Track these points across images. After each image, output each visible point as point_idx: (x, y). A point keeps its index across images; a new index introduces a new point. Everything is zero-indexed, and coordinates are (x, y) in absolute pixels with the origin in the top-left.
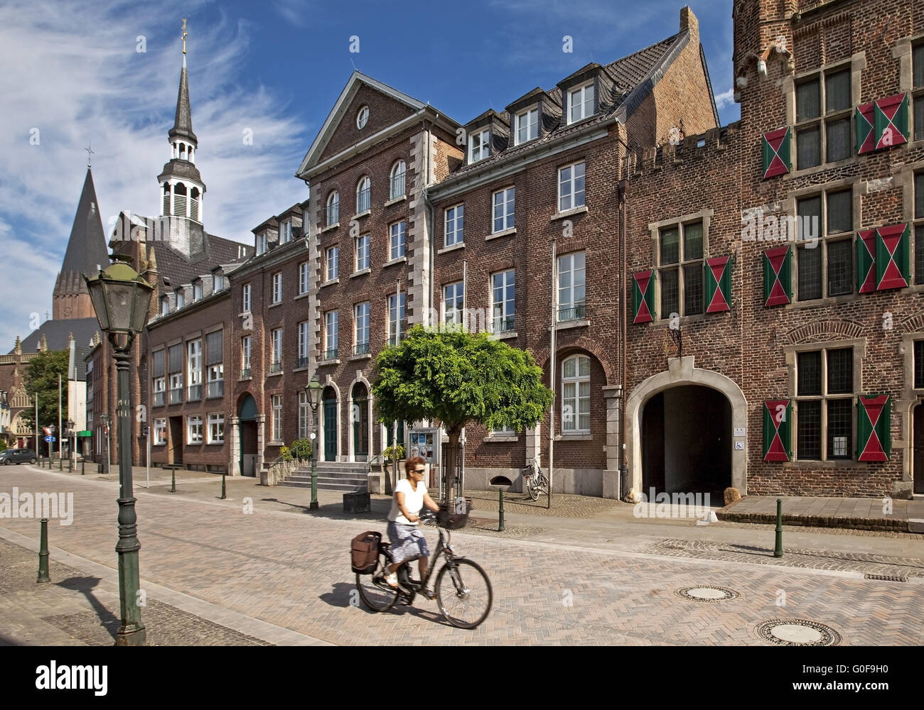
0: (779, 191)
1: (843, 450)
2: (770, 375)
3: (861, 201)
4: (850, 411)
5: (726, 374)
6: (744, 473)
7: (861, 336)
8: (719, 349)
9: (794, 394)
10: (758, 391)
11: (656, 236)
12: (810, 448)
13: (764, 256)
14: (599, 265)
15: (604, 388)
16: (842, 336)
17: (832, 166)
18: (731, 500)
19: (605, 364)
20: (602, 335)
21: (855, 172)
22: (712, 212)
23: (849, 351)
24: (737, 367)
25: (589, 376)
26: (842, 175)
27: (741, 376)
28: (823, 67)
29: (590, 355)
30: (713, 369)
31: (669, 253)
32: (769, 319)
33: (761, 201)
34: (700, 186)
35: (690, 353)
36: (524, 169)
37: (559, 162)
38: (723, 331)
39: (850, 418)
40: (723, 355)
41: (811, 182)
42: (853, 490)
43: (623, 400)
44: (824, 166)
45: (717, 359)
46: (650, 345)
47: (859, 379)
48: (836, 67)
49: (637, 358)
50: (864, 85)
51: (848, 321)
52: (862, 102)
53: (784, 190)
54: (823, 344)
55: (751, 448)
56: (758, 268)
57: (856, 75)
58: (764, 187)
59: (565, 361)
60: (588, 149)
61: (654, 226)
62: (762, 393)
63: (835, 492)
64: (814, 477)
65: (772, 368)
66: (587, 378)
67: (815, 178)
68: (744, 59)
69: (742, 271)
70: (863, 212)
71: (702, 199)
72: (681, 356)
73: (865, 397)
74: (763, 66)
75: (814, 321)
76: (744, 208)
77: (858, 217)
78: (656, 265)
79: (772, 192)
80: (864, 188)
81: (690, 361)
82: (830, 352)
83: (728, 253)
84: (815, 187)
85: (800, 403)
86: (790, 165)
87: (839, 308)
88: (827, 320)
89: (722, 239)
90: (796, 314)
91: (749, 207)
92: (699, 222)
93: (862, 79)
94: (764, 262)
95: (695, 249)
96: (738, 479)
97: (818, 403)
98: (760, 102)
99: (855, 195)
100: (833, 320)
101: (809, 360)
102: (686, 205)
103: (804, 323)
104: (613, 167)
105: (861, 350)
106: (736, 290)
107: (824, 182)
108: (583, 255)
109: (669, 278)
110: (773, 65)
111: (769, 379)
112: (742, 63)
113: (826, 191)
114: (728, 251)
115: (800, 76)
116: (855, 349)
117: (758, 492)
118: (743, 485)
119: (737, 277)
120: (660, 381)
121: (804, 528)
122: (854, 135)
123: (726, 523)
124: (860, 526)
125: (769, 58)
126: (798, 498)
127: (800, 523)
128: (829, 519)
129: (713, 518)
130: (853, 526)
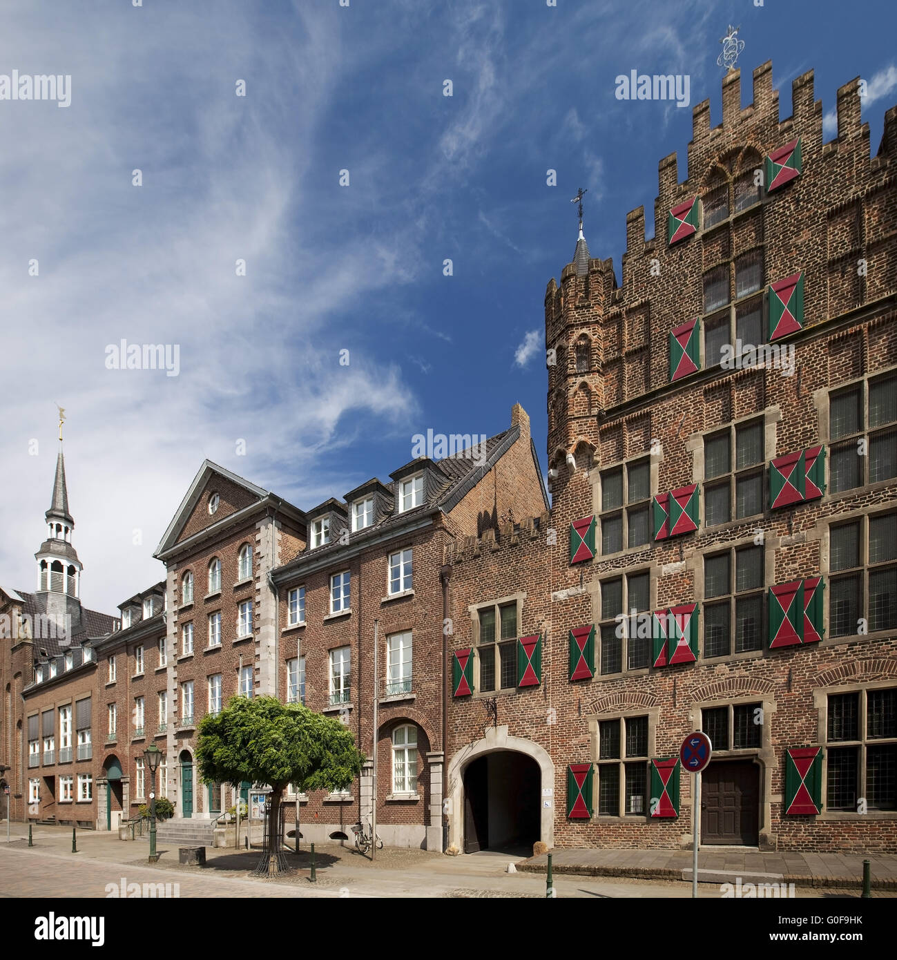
0: (585, 575)
1: (639, 808)
2: (574, 741)
3: (657, 583)
4: (645, 772)
5: (536, 741)
6: (551, 828)
7: (656, 705)
8: (530, 719)
9: (595, 758)
10: (564, 756)
11: (475, 617)
12: (610, 806)
13: (570, 634)
14: (424, 643)
15: (428, 754)
16: (639, 705)
17: (631, 551)
18: (539, 852)
19: (429, 733)
20: (427, 706)
21: (652, 557)
22: (525, 595)
23: (645, 719)
24: (545, 734)
25: (416, 744)
26: (640, 560)
27: (549, 743)
28: (625, 461)
29: (417, 724)
30: (524, 737)
31: (488, 632)
32: (574, 691)
33: (569, 584)
34: (515, 570)
35: (504, 723)
36: (358, 554)
37: (389, 548)
38: (534, 703)
39: (645, 779)
40: (533, 724)
41: (613, 567)
42: (647, 843)
43: (445, 765)
44: (626, 551)
45: (528, 728)
46: (469, 715)
47: (652, 744)
48: (637, 460)
49: (458, 727)
50: (661, 476)
51: (644, 692)
52: (660, 492)
53: (589, 574)
54: (622, 713)
55: (558, 806)
56: (565, 646)
57: (654, 467)
58: (571, 572)
59: (395, 730)
60: (415, 536)
61: (473, 609)
62: (568, 758)
63: (631, 845)
64: (614, 831)
65: (577, 735)
66: (414, 745)
67: (616, 563)
68: (555, 452)
69: (551, 648)
70: (659, 593)
71: (516, 583)
72: (496, 726)
73: (657, 760)
74: (571, 459)
75: (614, 692)
76: (554, 591)
77: (654, 598)
78: (475, 643)
79: (578, 576)
80: (660, 571)
81: (503, 730)
82: (628, 720)
83: (539, 633)
84: (617, 571)
85: (601, 766)
86: (595, 551)
87: (636, 681)
88: (626, 692)
89: (533, 619)
90: (599, 686)
91: (558, 590)
92: (513, 604)
93: (660, 471)
94: (570, 641)
95: (511, 628)
96: (546, 834)
97: (617, 765)
98: (569, 492)
99: (652, 578)
100: (631, 692)
101: (610, 728)
102: (502, 588)
103: (605, 695)
104: (438, 553)
105: (654, 719)
106: (545, 666)
107: (625, 566)
108: (409, 636)
109: (487, 654)
110: (581, 458)
111: (574, 745)
112: (553, 456)
113: (626, 574)
114: (538, 631)
115: (605, 468)
116: (649, 717)
117: (564, 845)
118: (550, 838)
119: (547, 654)
120: (481, 747)
121: (590, 878)
122: (651, 523)
123: (523, 874)
124: (640, 876)
125: (576, 451)
126: (598, 850)
127: (588, 873)
128: (614, 869)
129: (512, 869)
130: (634, 876)
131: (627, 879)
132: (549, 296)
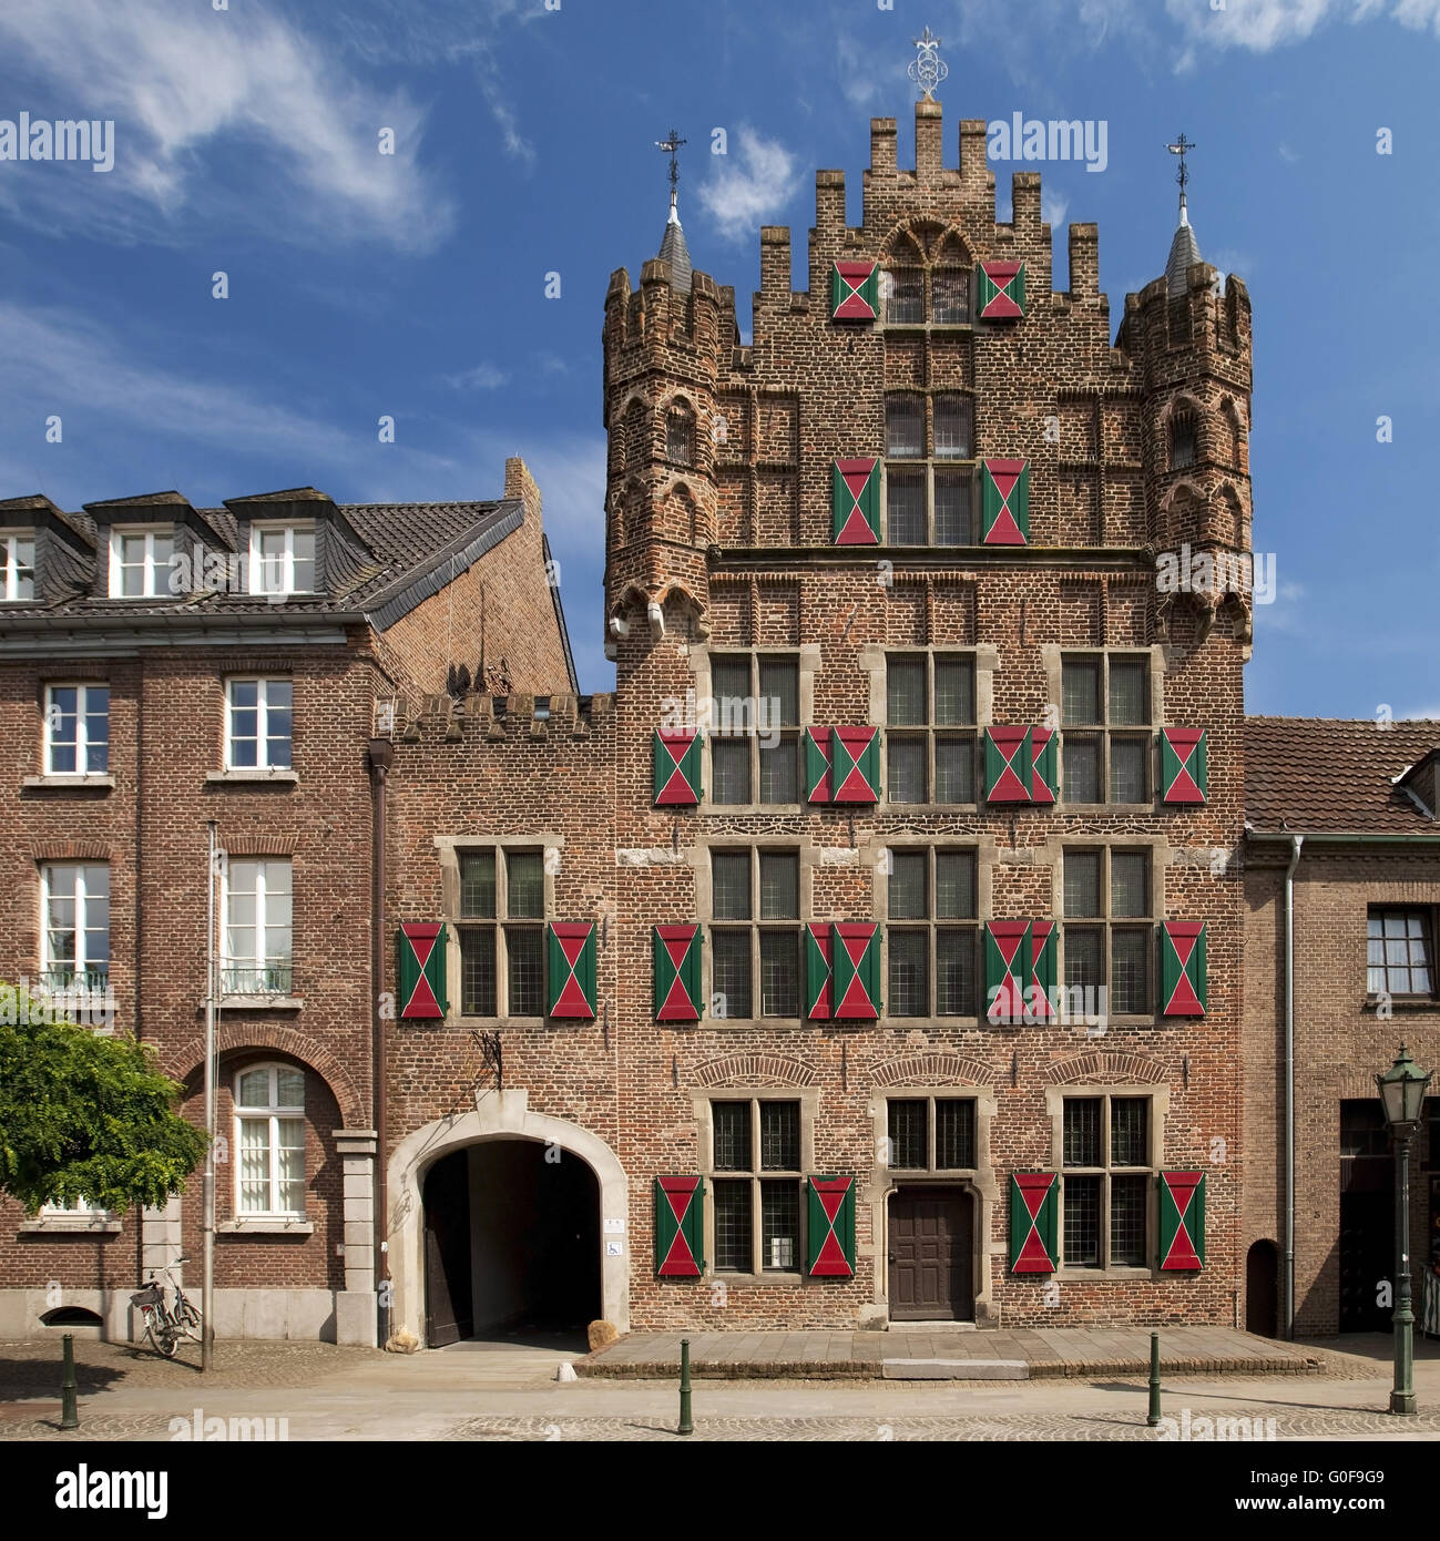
0: (683, 831)
1: (787, 1258)
2: (666, 1134)
3: (813, 875)
4: (795, 1197)
5: (588, 1127)
6: (623, 1294)
7: (812, 1084)
8: (574, 1082)
9: (706, 1167)
10: (647, 1159)
11: (450, 860)
12: (737, 1254)
13: (654, 933)
14: (325, 893)
15: (336, 1133)
16: (783, 1081)
17: (767, 810)
18: (600, 1340)
19: (338, 1087)
20: (331, 1030)
21: (802, 829)
22: (561, 840)
23: (794, 1106)
24: (608, 1115)
25: (302, 1109)
26: (783, 829)
27: (615, 1132)
28: (756, 648)
29: (306, 1067)
30: (563, 1116)
31: (481, 899)
32: (663, 1041)
33: (650, 840)
34: (539, 788)
35: (519, 1084)
36: (135, 654)
37: (230, 665)
38: (582, 1051)
39: (796, 1208)
40: (582, 1093)
41: (734, 828)
42: (803, 1320)
43: (380, 1160)
44: (755, 808)
45: (571, 1099)
46: (438, 1060)
47: (808, 1150)
48: (776, 654)
49: (410, 1082)
50: (818, 696)
51: (792, 1059)
52: (815, 722)
53: (690, 830)
54: (756, 1091)
55: (636, 1253)
56: (645, 953)
57: (807, 677)
58: (655, 819)
59: (244, 1072)
60: (300, 658)
61: (446, 843)
62: (653, 1163)
63: (776, 1323)
64: (745, 1300)
65: (671, 1123)
66: (297, 1111)
67: (741, 824)
68: (625, 589)
69: (617, 953)
70: (815, 894)
71: (544, 816)
72: (500, 1088)
73: (818, 1179)
74: (656, 613)
75: (740, 1053)
76: (620, 846)
77: (807, 899)
78: (449, 914)
79: (669, 830)
80: (816, 856)
81: (517, 1099)
82: (764, 1104)
83: (590, 920)
84: (742, 839)
85: (717, 1182)
86: (701, 793)
87: (778, 1037)
88: (760, 1054)
89: (580, 891)
90: (711, 1038)
91: (629, 847)
92: (537, 853)
93: (816, 686)
94: (655, 944)
95: (531, 899)
96: (613, 1306)
97: (747, 1183)
98: (651, 672)
99: (804, 864)
100: (770, 1055)
101: (730, 1114)
102: (511, 816)
103: (722, 1055)
104: (358, 709)
105: (811, 1107)
106: (604, 985)
107: (755, 833)
108: (284, 870)
109: (477, 943)
110: (674, 616)
111: (666, 1140)
112: (621, 594)
113: (758, 847)
114: (590, 915)
115: (719, 649)
116: (803, 1104)
117: (650, 1327)
118: (622, 1314)
119: (607, 962)
120: (468, 1128)
121: (726, 1382)
122: (802, 771)
123: (593, 1381)
124: (815, 1374)
125: (667, 601)
126: (717, 1335)
127: (722, 1375)
128: (768, 1366)
129: (568, 1373)
130: (804, 1375)
131: (793, 1382)
132: (614, 298)
